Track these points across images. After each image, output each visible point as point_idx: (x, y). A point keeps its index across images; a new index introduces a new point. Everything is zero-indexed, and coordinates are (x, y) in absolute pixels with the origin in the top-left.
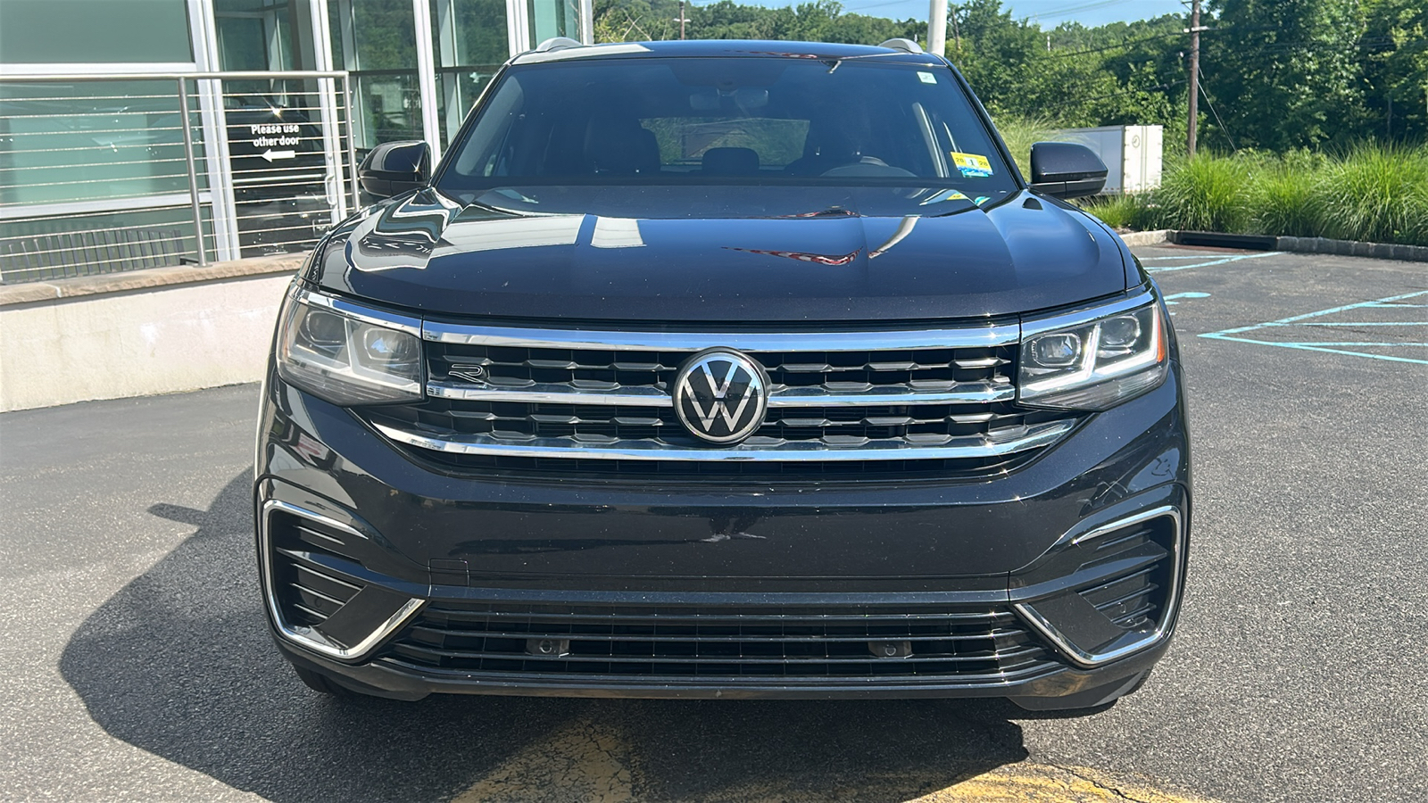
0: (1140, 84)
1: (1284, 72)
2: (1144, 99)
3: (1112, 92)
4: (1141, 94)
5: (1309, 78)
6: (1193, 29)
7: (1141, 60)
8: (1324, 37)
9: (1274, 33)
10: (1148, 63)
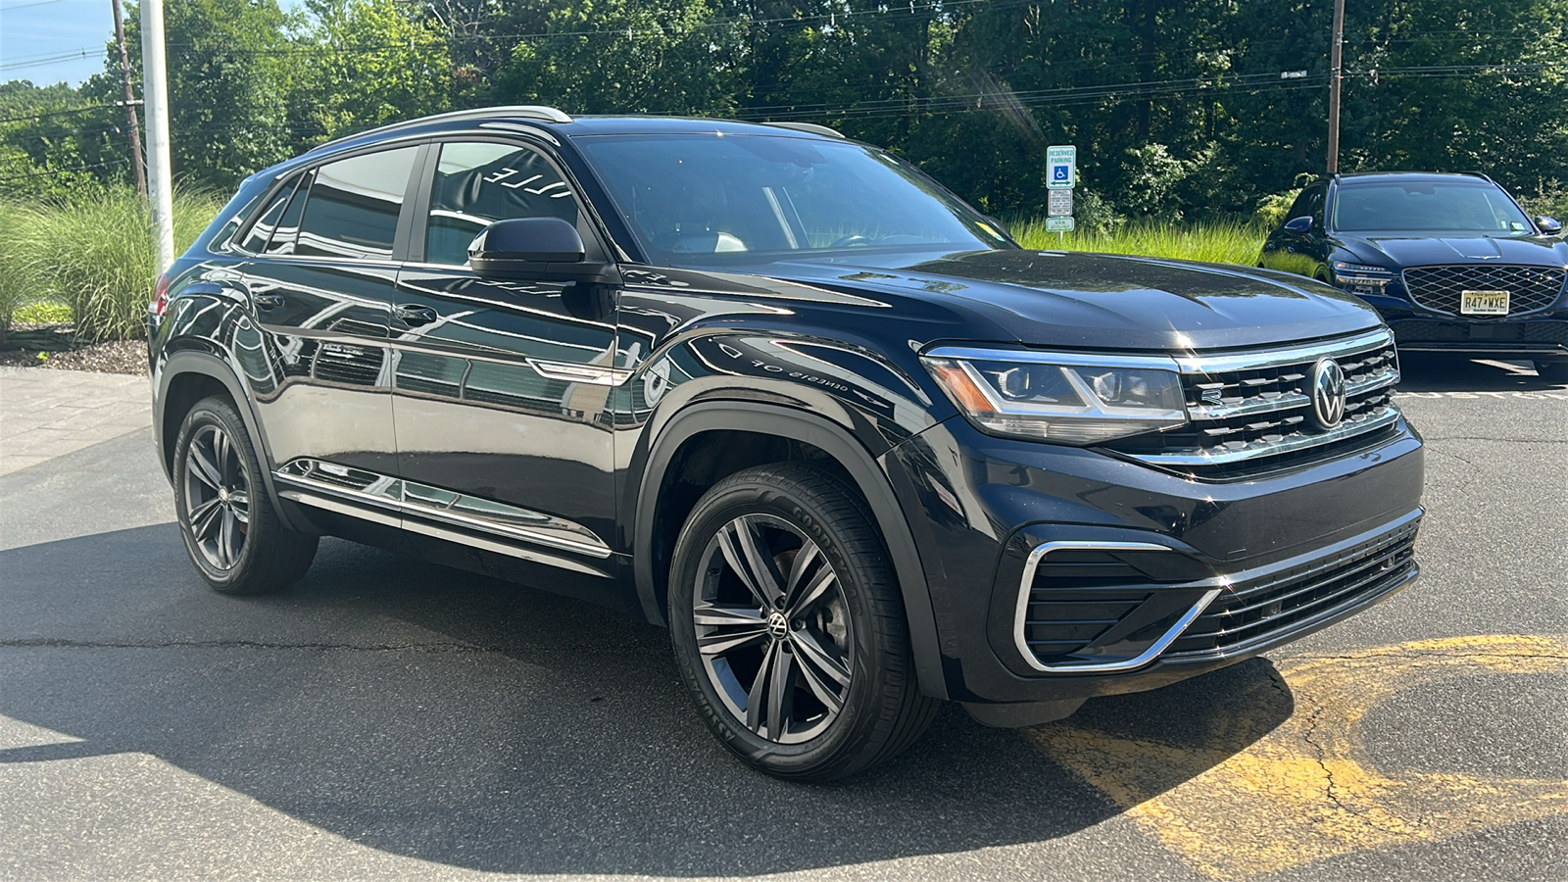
0: (60, 162)
1: (227, 153)
2: (68, 180)
3: (27, 170)
4: (64, 174)
5: (253, 160)
6: (128, 102)
7: (58, 134)
8: (262, 118)
9: (210, 111)
10: (67, 139)
